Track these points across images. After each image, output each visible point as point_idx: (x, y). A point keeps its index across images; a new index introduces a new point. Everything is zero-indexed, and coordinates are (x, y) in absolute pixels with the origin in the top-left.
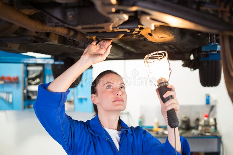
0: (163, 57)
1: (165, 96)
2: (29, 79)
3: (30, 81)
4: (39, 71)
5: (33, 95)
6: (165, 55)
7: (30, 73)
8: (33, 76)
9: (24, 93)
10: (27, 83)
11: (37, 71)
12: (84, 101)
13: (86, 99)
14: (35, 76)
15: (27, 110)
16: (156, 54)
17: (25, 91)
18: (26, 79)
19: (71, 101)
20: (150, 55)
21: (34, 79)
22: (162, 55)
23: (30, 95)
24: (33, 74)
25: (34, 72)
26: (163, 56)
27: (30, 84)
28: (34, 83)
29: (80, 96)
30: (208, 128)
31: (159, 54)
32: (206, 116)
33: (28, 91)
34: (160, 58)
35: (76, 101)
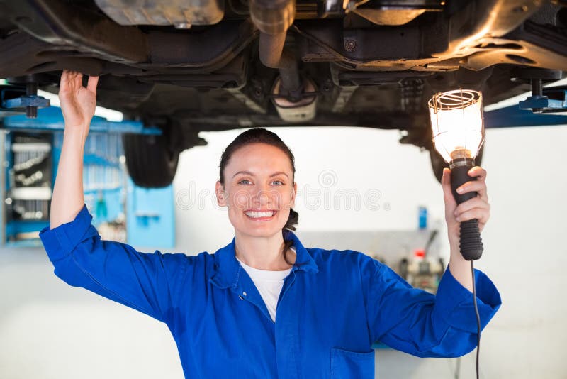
0: (471, 102)
1: (460, 190)
2: (18, 173)
3: (21, 178)
4: (41, 153)
5: (27, 210)
6: (477, 97)
7: (19, 158)
8: (27, 165)
9: (6, 205)
10: (12, 183)
11: (37, 154)
12: (152, 223)
13: (156, 218)
14: (32, 164)
15: (12, 244)
16: (459, 94)
17: (9, 201)
18: (11, 173)
19: (118, 222)
20: (444, 94)
21: (28, 173)
22: (470, 96)
23: (20, 209)
24: (26, 161)
25: (28, 155)
26: (472, 99)
27: (19, 185)
28: (28, 181)
29: (142, 211)
30: (427, 278)
31: (465, 95)
32: (420, 254)
33: (14, 202)
34: (465, 102)
35: (132, 224)
